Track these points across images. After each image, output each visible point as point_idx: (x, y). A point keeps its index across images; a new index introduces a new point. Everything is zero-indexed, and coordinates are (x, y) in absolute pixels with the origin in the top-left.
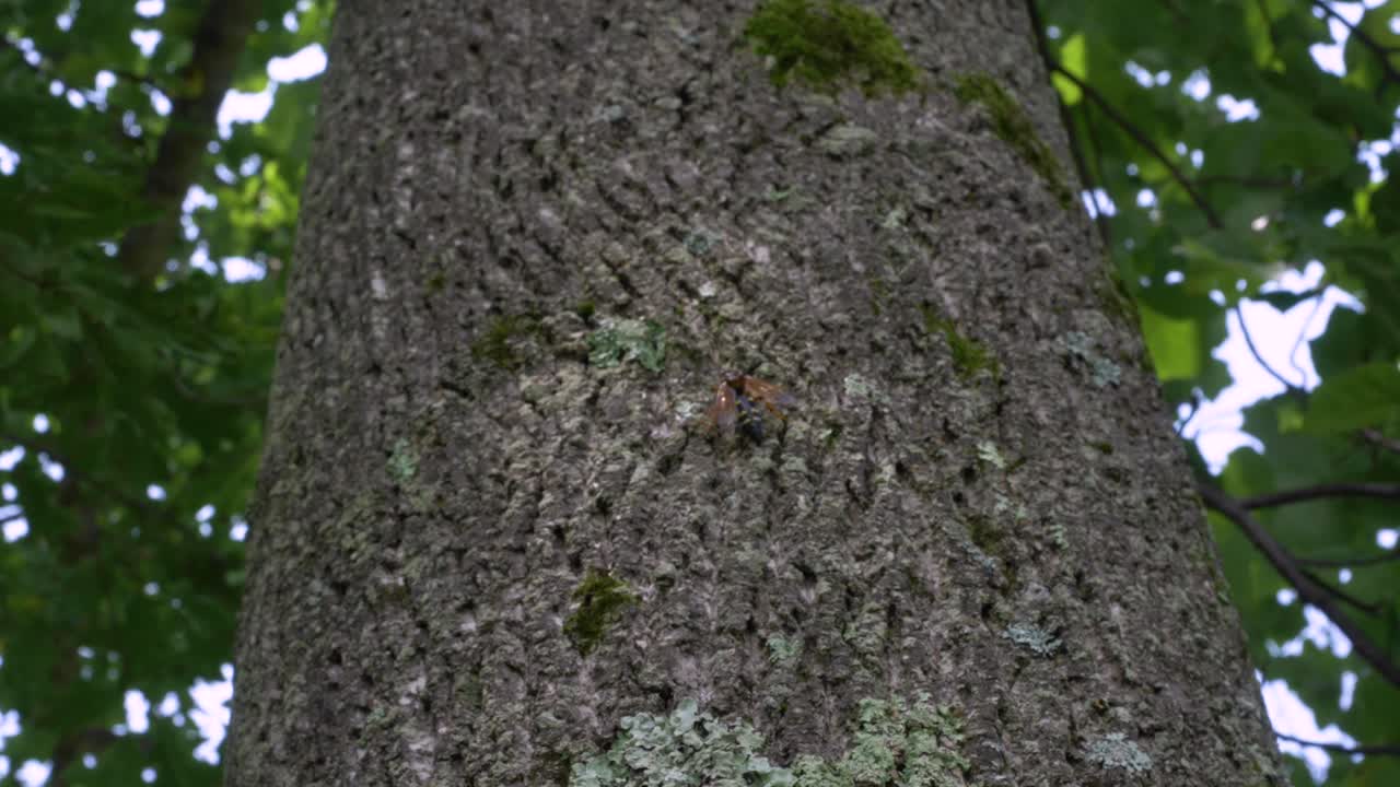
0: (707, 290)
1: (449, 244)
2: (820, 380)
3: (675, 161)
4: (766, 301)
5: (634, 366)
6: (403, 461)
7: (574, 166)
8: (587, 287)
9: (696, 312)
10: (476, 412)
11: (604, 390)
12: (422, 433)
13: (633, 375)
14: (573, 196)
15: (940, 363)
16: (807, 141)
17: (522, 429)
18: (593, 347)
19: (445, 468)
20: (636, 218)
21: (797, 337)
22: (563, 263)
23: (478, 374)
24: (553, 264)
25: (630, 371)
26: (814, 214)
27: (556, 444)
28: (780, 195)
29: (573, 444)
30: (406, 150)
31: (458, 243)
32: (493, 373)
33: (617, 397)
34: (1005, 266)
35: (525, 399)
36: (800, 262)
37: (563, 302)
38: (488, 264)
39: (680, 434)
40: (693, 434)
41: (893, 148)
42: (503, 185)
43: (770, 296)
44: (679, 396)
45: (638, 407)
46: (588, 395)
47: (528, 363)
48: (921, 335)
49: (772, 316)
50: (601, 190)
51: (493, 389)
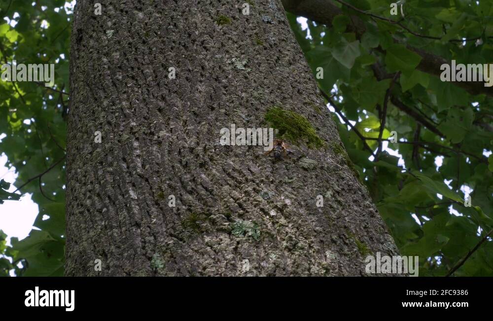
0: (273, 213)
1: (164, 182)
2: (318, 252)
3: (251, 163)
4: (294, 220)
5: (251, 238)
6: (158, 261)
7: (211, 160)
8: (225, 206)
9: (269, 221)
10: (186, 247)
11: (240, 245)
12: (165, 252)
13: (250, 241)
14: (214, 171)
15: (355, 250)
16: (294, 162)
17: (208, 256)
18: (233, 229)
19: (177, 267)
20: (240, 183)
21: (307, 234)
22: (214, 196)
23: (187, 233)
24: (210, 196)
25: (249, 240)
26: (302, 189)
27: (225, 264)
28: (290, 181)
29: (231, 264)
30: (136, 144)
31: (168, 182)
32: (193, 234)
33: (245, 249)
34: (364, 215)
35: (207, 244)
36: (301, 206)
37: (218, 210)
38: (183, 192)
39: (273, 266)
40: (278, 266)
41: (322, 168)
42: (184, 163)
43: (295, 218)
44: (270, 251)
45: (255, 254)
46: (234, 247)
47: (207, 231)
48: (347, 239)
49: (296, 226)
50: (224, 170)
51: (193, 239)
